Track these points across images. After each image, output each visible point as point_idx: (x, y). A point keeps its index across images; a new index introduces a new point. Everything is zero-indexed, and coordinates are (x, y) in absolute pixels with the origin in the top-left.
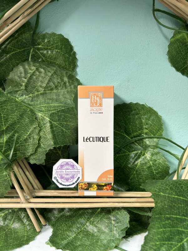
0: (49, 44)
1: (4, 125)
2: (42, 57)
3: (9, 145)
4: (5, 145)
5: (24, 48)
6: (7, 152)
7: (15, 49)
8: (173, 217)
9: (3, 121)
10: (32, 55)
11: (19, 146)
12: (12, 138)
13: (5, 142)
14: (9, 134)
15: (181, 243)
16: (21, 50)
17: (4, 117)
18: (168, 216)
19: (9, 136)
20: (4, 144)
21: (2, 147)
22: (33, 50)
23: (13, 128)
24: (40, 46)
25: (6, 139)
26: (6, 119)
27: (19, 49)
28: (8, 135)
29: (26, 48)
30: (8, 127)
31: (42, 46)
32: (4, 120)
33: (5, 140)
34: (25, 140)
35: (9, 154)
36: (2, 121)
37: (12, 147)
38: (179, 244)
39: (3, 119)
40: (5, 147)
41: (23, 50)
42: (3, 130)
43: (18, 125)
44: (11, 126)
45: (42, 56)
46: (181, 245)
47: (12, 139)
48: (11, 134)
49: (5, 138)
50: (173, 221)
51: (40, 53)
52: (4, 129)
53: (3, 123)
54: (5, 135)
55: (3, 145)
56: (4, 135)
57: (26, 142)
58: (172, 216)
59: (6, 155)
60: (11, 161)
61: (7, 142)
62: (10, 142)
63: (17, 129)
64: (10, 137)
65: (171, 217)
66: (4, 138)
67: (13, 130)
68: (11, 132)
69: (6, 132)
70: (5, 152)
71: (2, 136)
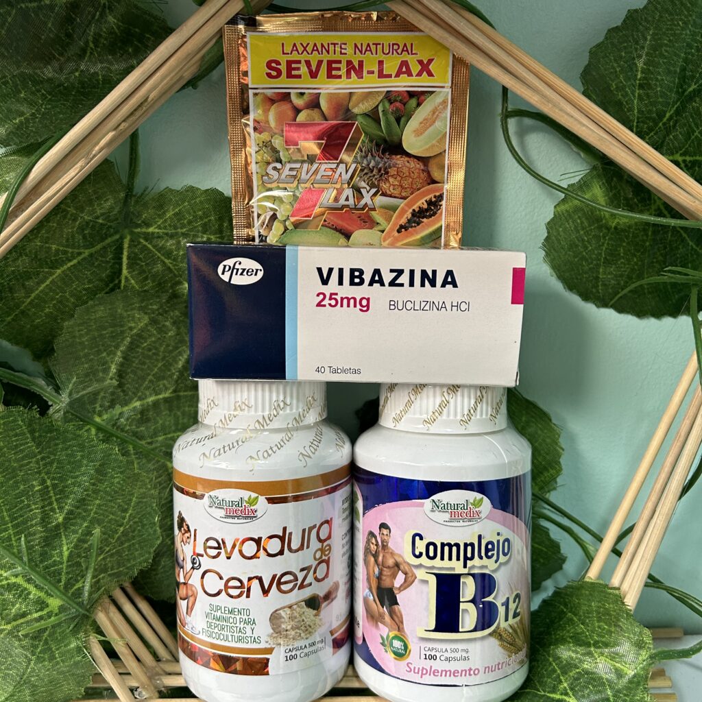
0: (179, 220)
1: (58, 511)
2: (163, 258)
3: (79, 565)
4: (68, 567)
5: (103, 239)
6: (74, 585)
7: (76, 251)
9: (54, 499)
10: (129, 258)
12: (87, 542)
13: (65, 558)
14: (75, 532)
16: (93, 250)
17: (54, 486)
19: (75, 540)
20: (65, 565)
21: (60, 574)
22: (132, 240)
23: (85, 512)
24: (151, 230)
25: (68, 549)
26: (62, 492)
27: (86, 247)
28: (74, 537)
29: (109, 240)
30: (70, 512)
31: (159, 227)
32: (55, 494)
33: (66, 553)
35: (79, 589)
36: (51, 497)
37: (87, 569)
39: (52, 494)
40: (67, 573)
41: (99, 247)
42: (58, 526)
43: (97, 502)
44: (78, 508)
45: (163, 255)
47: (86, 546)
48: (80, 531)
49: (65, 548)
51: (154, 247)
52: (61, 519)
53: (55, 505)
54: (64, 538)
55: (62, 568)
56: (61, 537)
59: (72, 594)
60: (88, 607)
61: (71, 556)
62: (79, 556)
63: (95, 513)
64: (80, 540)
66: (61, 546)
67: (84, 519)
68: (82, 525)
69: (66, 529)
70: (68, 585)
71: (56, 543)
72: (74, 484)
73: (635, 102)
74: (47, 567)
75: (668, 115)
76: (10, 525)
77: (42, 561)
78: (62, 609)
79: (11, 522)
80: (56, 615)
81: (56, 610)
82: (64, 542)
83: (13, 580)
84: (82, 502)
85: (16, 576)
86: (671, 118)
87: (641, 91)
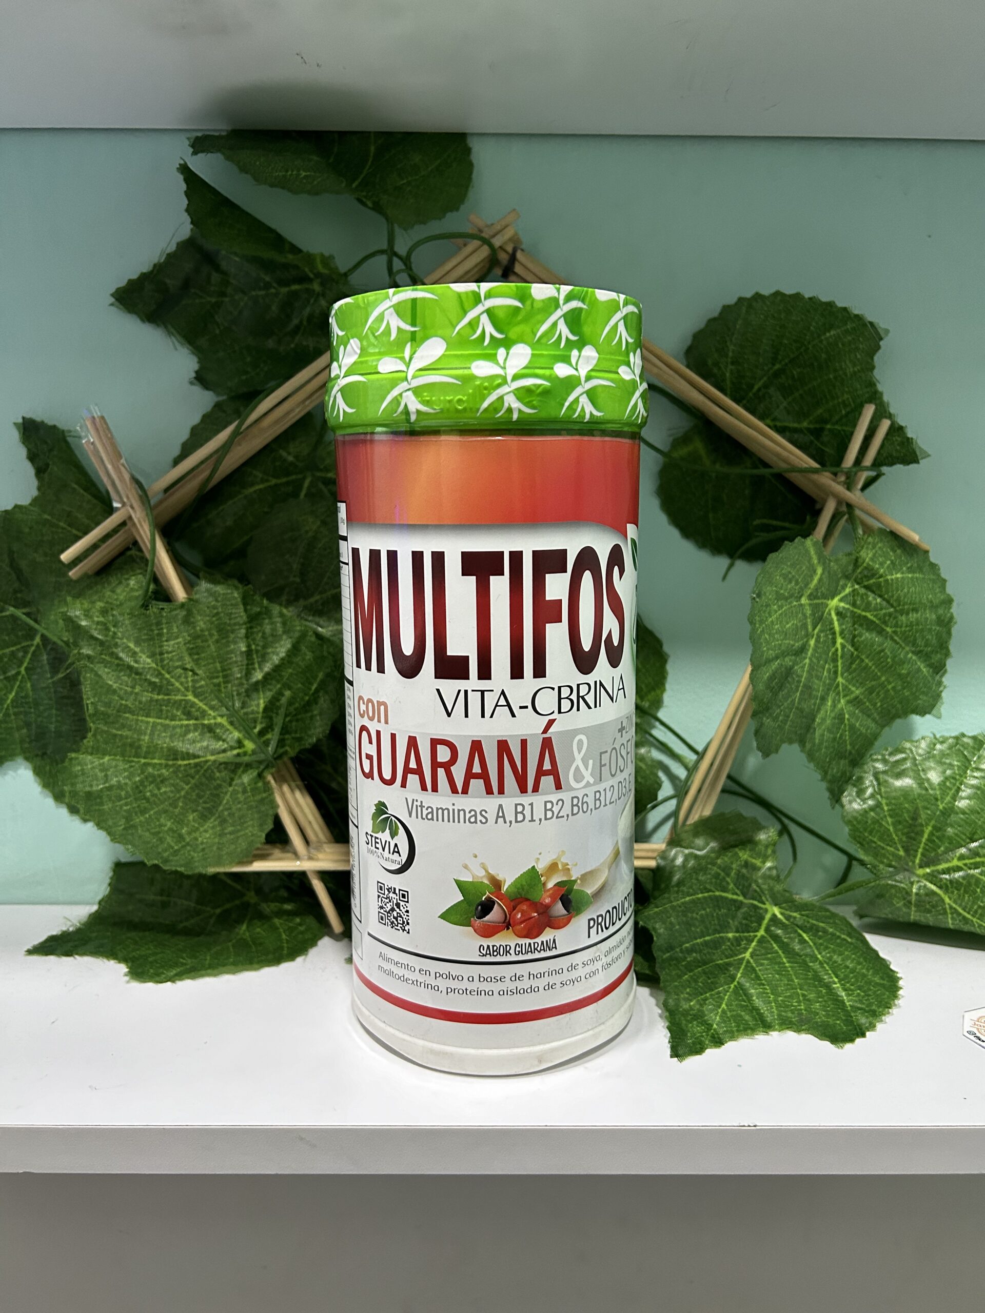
1: (258, 670)
3: (271, 718)
4: (263, 717)
5: (289, 475)
6: (265, 735)
7: (266, 477)
8: (698, 943)
9: (256, 660)
11: (291, 721)
12: (278, 700)
13: (261, 710)
14: (270, 690)
15: (735, 983)
16: (280, 481)
17: (257, 651)
18: (687, 945)
19: (269, 697)
20: (260, 716)
21: (255, 723)
22: (311, 482)
23: (279, 677)
24: (330, 474)
25: (264, 702)
26: (263, 656)
27: (275, 477)
28: (269, 694)
29: (294, 477)
30: (267, 674)
32: (258, 657)
33: (262, 706)
34: (304, 706)
35: (269, 739)
36: (254, 659)
37: (277, 724)
38: (732, 986)
39: (255, 656)
40: (262, 723)
41: (285, 480)
42: (257, 682)
43: (290, 671)
44: (274, 672)
46: (735, 986)
47: (278, 704)
48: (274, 690)
49: (261, 701)
50: (700, 951)
52: (260, 678)
53: (256, 666)
54: (261, 693)
55: (258, 717)
56: (259, 692)
57: (306, 712)
58: (695, 942)
59: (264, 742)
60: (275, 756)
61: (266, 709)
62: (272, 711)
63: (287, 680)
64: (273, 697)
65: (694, 944)
66: (259, 698)
67: (278, 682)
68: (275, 686)
69: (264, 686)
70: (262, 733)
71: (254, 695)
72: (273, 653)
73: (728, 375)
74: (246, 714)
75: (756, 387)
76: (221, 674)
77: (242, 708)
78: (254, 752)
79: (222, 672)
80: (250, 755)
81: (250, 752)
82: (262, 696)
83: (219, 720)
84: (277, 669)
85: (222, 716)
86: (759, 390)
87: (733, 367)
